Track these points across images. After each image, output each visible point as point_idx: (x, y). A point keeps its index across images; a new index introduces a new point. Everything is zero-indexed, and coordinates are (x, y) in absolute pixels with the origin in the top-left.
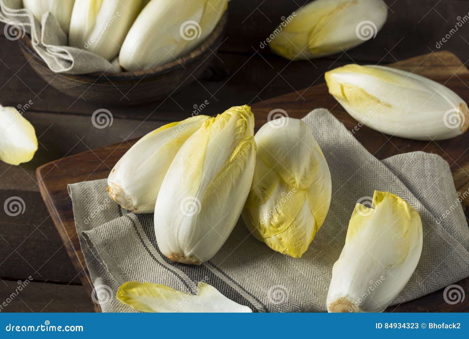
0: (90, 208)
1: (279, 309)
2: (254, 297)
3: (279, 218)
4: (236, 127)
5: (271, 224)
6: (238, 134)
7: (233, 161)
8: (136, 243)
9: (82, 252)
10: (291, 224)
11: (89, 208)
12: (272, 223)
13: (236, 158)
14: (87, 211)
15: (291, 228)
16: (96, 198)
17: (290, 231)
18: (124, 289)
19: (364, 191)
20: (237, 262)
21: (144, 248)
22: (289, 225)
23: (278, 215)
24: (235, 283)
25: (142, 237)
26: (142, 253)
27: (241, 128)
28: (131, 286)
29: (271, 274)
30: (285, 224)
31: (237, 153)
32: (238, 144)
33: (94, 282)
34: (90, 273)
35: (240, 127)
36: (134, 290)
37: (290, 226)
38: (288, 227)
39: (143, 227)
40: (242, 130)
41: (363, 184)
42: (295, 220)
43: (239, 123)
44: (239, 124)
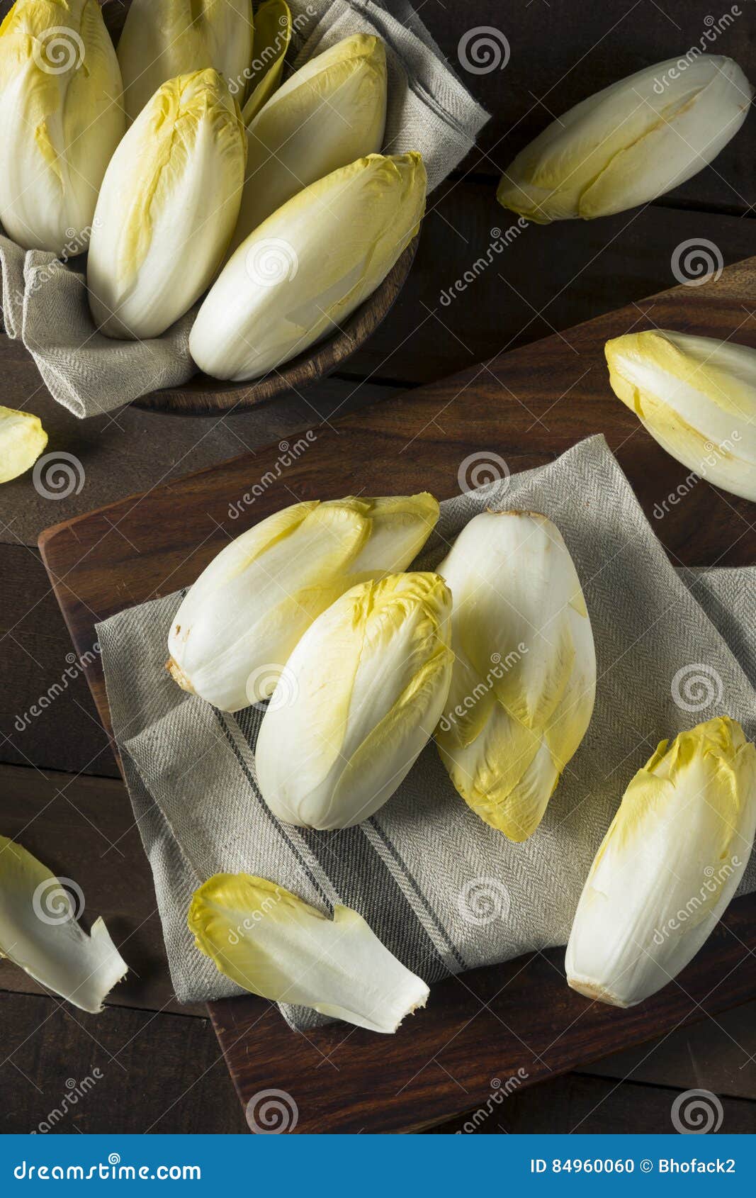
0: (139, 677)
1: (480, 951)
2: (436, 921)
3: (490, 780)
4: (414, 639)
5: (474, 788)
6: (416, 654)
7: (407, 706)
8: (225, 759)
9: (127, 786)
10: (513, 790)
11: (136, 678)
12: (477, 787)
13: (413, 700)
14: (133, 684)
15: (512, 800)
16: (149, 655)
17: (509, 803)
18: (203, 892)
19: (656, 660)
20: (410, 807)
21: (241, 767)
22: (508, 793)
23: (489, 772)
24: (404, 868)
25: (236, 743)
26: (236, 779)
27: (425, 642)
28: (215, 886)
29: (470, 848)
30: (500, 792)
31: (414, 691)
32: (417, 673)
33: (149, 854)
34: (141, 833)
35: (422, 639)
36: (219, 895)
37: (510, 795)
38: (507, 797)
39: (237, 721)
40: (427, 643)
41: (657, 646)
42: (521, 782)
43: (420, 632)
44: (420, 634)
